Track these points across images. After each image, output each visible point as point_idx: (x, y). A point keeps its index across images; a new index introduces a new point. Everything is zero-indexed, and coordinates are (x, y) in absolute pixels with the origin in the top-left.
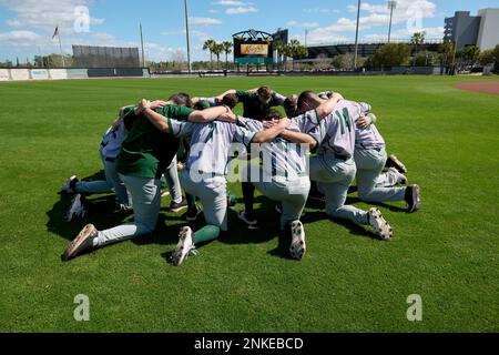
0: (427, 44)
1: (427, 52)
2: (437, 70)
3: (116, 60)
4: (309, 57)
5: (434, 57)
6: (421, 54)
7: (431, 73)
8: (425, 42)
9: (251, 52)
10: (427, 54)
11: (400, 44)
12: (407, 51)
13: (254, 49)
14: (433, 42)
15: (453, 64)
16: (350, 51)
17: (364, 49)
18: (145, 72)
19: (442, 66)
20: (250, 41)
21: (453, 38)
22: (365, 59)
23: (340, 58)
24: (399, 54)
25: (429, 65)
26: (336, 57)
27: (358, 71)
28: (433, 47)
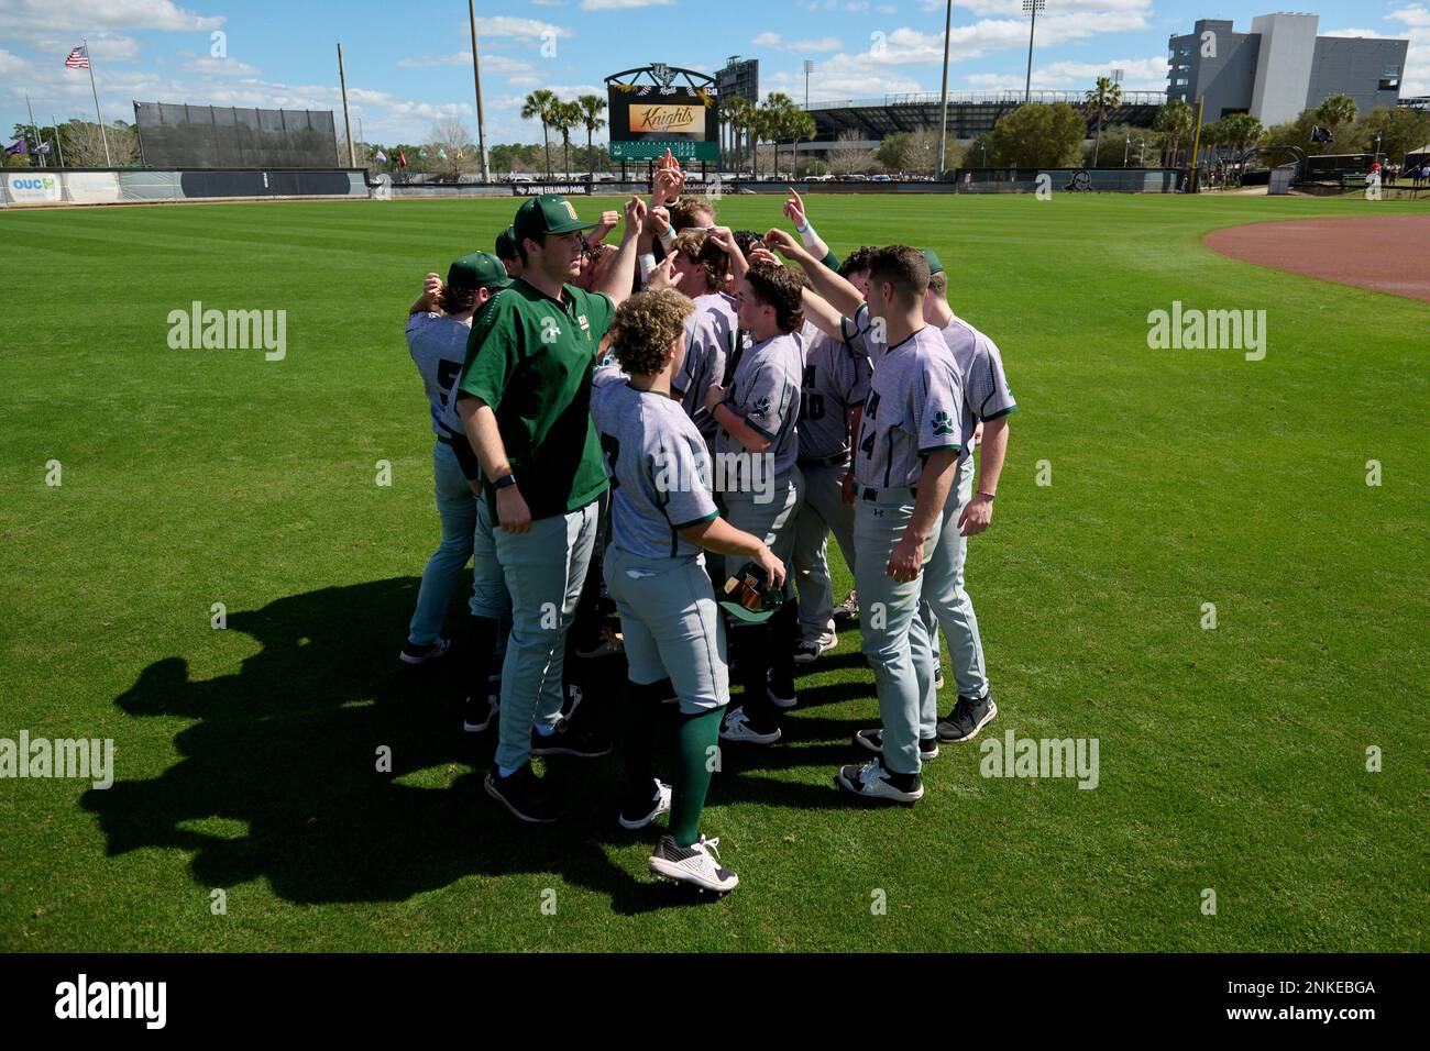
0: (1126, 106)
1: (1127, 130)
2: (1155, 179)
3: (266, 145)
4: (817, 139)
5: (1145, 142)
6: (1112, 134)
7: (1138, 187)
8: (1121, 100)
9: (659, 128)
10: (1127, 134)
11: (1057, 106)
12: (1076, 124)
13: (665, 118)
14: (1142, 99)
15: (1194, 164)
16: (927, 123)
17: (964, 117)
18: (356, 180)
19: (1166, 169)
20: (655, 97)
21: (1190, 91)
22: (967, 143)
23: (901, 143)
24: (1054, 132)
25: (1133, 163)
26: (889, 139)
27: (949, 182)
28: (1143, 116)
